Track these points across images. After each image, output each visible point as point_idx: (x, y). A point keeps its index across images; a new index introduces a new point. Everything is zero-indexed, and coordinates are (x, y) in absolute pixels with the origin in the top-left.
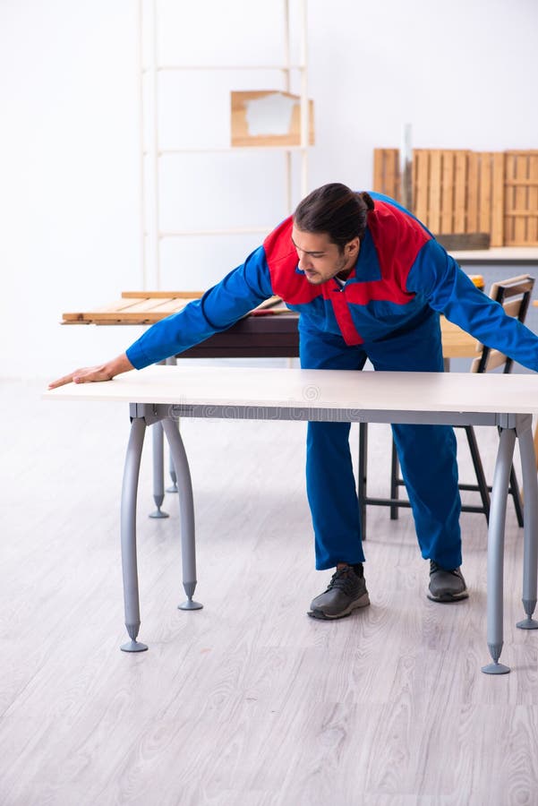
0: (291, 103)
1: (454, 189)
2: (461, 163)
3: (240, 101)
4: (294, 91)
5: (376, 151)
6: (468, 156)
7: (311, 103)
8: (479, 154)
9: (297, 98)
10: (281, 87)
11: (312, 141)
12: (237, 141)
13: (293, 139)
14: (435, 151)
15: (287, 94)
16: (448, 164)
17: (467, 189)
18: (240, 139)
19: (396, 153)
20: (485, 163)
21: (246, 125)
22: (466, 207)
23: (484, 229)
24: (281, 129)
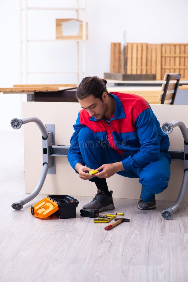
0: (79, 23)
1: (142, 58)
2: (145, 48)
3: (59, 23)
4: (80, 19)
5: (112, 43)
6: (147, 46)
7: (87, 23)
8: (151, 45)
9: (81, 21)
10: (75, 17)
11: (87, 38)
12: (58, 38)
13: (80, 37)
14: (134, 43)
15: (77, 20)
16: (140, 48)
17: (147, 58)
18: (59, 37)
19: (120, 44)
20: (154, 48)
21: (61, 32)
22: (147, 65)
23: (153, 73)
24: (75, 33)
